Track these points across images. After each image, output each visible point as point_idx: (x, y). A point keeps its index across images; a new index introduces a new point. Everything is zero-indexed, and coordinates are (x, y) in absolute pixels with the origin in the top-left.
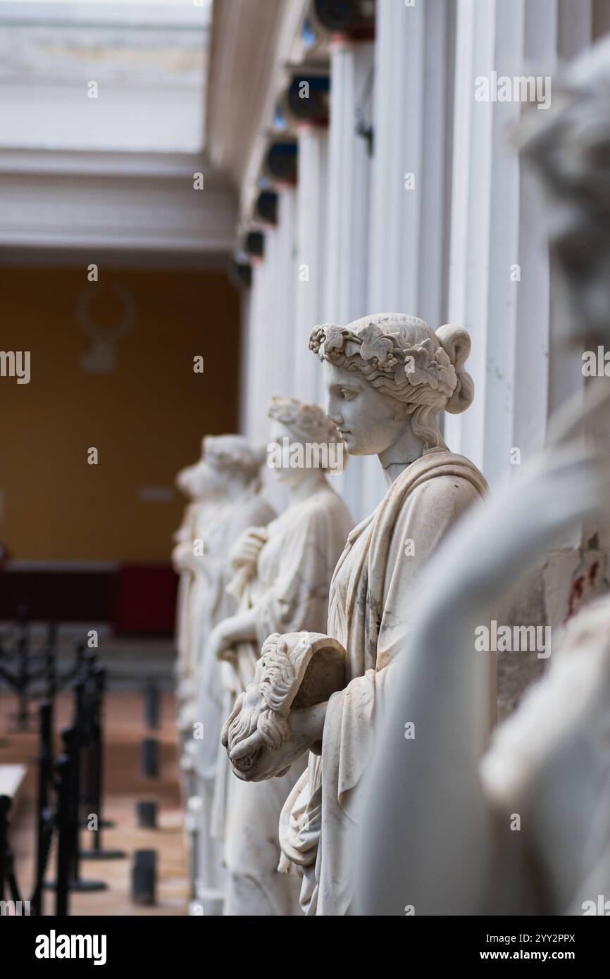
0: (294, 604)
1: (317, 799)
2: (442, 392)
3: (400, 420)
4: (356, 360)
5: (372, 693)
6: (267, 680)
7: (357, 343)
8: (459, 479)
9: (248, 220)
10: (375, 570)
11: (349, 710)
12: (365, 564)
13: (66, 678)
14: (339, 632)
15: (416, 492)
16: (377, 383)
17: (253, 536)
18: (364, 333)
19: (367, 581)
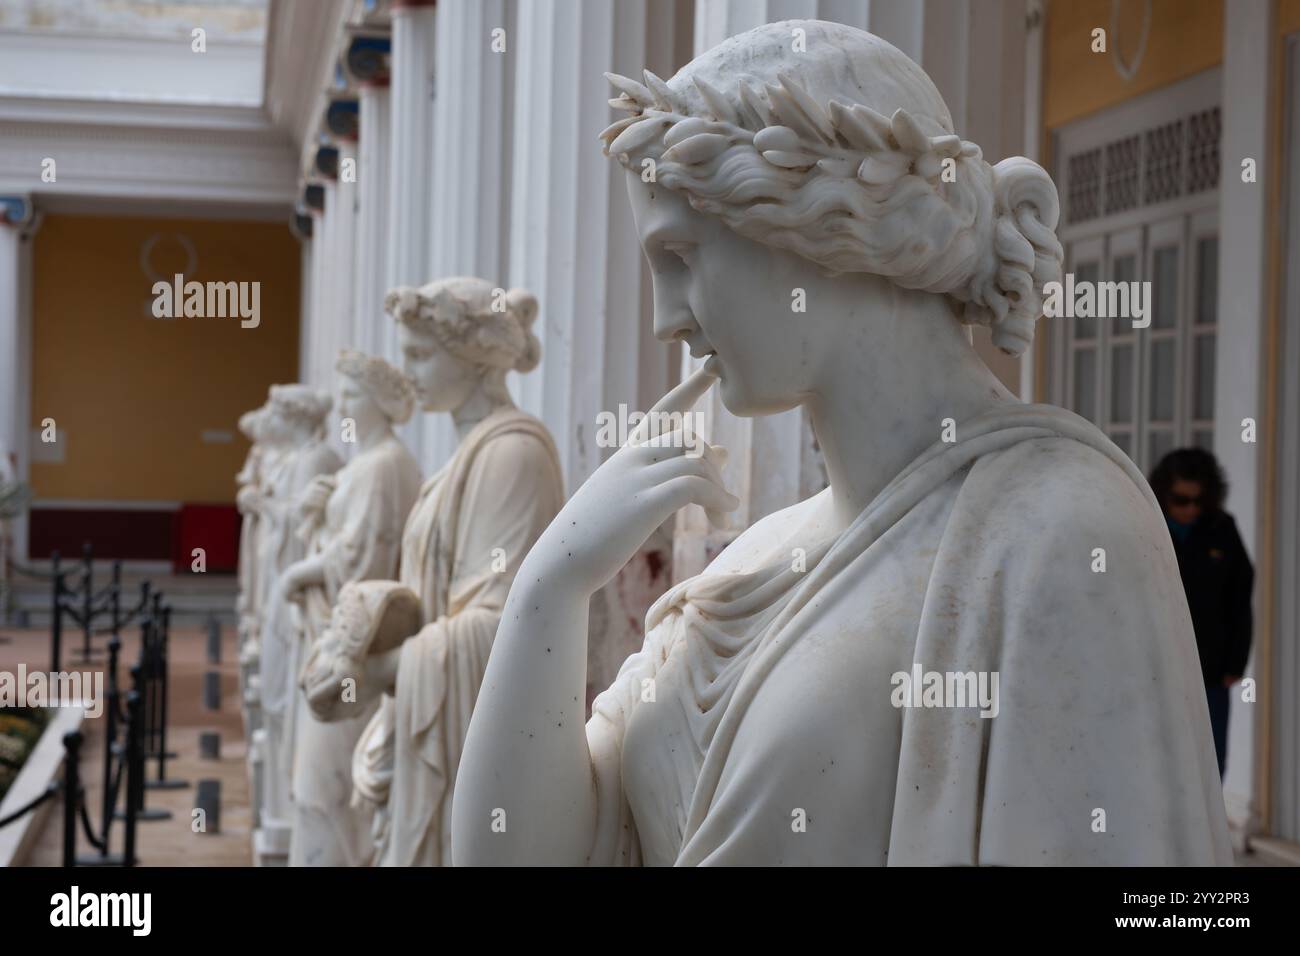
0: (361, 548)
1: (390, 741)
2: (512, 353)
3: (471, 380)
4: (430, 323)
5: (445, 638)
6: (345, 627)
7: (431, 306)
8: (528, 436)
9: (309, 174)
10: (447, 525)
11: (423, 655)
12: (438, 517)
13: (132, 614)
14: (413, 581)
15: (487, 448)
16: (449, 345)
17: (321, 483)
18: (438, 297)
19: (438, 534)
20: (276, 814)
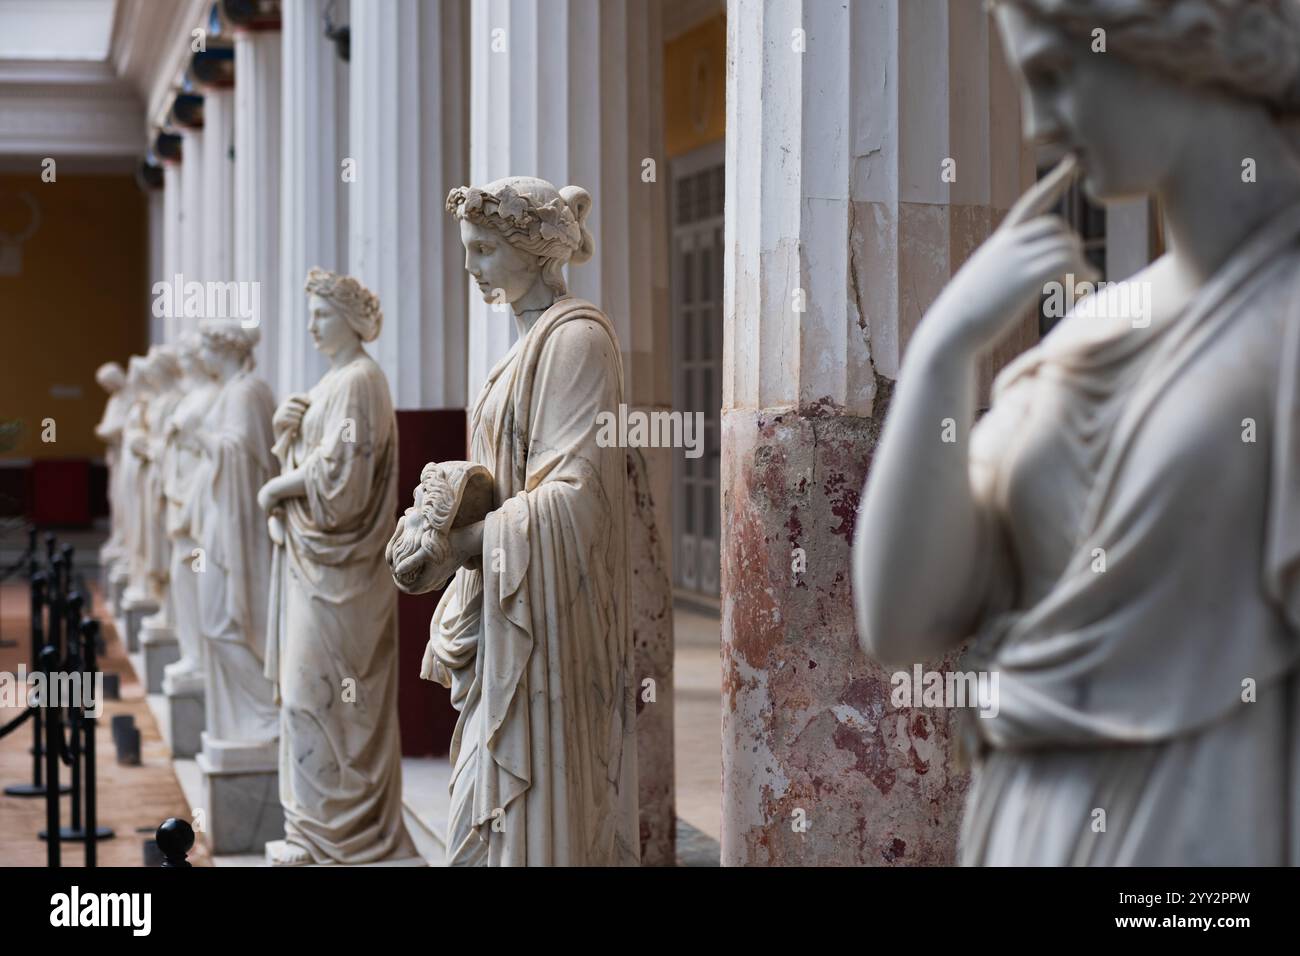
0: (341, 461)
1: (475, 607)
2: (569, 246)
3: (532, 272)
4: (495, 219)
5: (527, 510)
6: (430, 503)
7: (495, 203)
8: (592, 322)
9: (161, 123)
10: (520, 405)
11: (506, 526)
12: (511, 398)
15: (555, 334)
16: (513, 239)
17: (296, 401)
18: (501, 194)
19: (513, 414)
20: (219, 736)
